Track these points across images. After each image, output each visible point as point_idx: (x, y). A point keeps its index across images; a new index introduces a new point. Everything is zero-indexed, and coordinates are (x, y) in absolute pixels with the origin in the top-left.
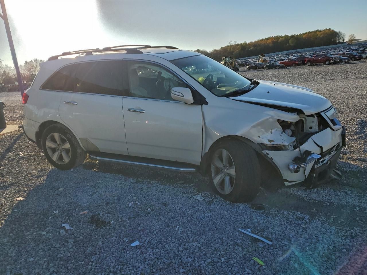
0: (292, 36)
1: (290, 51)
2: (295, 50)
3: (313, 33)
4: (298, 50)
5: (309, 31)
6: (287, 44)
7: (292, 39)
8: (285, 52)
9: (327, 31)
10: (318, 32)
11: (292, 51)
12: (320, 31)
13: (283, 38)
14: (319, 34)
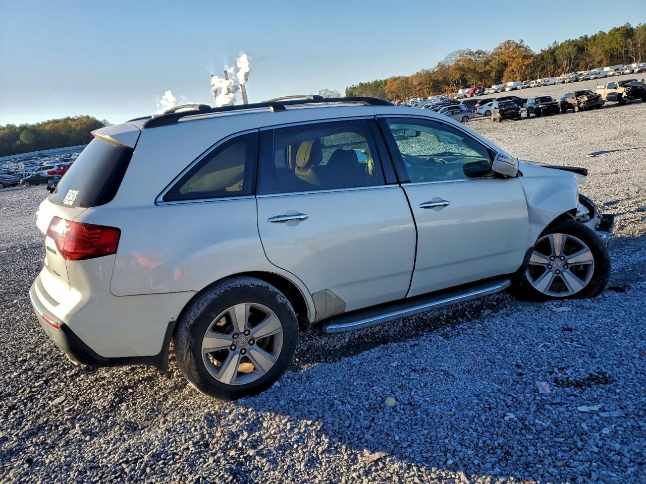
0: (24, 128)
1: (27, 155)
2: (37, 153)
3: (62, 123)
4: (41, 152)
5: (53, 119)
6: (18, 142)
7: (24, 132)
8: (17, 156)
9: (85, 120)
10: (69, 121)
11: (32, 154)
12: (73, 120)
13: (6, 130)
14: (73, 124)
